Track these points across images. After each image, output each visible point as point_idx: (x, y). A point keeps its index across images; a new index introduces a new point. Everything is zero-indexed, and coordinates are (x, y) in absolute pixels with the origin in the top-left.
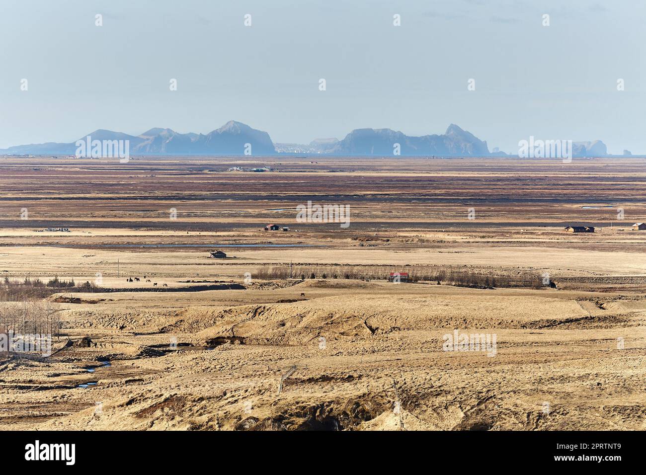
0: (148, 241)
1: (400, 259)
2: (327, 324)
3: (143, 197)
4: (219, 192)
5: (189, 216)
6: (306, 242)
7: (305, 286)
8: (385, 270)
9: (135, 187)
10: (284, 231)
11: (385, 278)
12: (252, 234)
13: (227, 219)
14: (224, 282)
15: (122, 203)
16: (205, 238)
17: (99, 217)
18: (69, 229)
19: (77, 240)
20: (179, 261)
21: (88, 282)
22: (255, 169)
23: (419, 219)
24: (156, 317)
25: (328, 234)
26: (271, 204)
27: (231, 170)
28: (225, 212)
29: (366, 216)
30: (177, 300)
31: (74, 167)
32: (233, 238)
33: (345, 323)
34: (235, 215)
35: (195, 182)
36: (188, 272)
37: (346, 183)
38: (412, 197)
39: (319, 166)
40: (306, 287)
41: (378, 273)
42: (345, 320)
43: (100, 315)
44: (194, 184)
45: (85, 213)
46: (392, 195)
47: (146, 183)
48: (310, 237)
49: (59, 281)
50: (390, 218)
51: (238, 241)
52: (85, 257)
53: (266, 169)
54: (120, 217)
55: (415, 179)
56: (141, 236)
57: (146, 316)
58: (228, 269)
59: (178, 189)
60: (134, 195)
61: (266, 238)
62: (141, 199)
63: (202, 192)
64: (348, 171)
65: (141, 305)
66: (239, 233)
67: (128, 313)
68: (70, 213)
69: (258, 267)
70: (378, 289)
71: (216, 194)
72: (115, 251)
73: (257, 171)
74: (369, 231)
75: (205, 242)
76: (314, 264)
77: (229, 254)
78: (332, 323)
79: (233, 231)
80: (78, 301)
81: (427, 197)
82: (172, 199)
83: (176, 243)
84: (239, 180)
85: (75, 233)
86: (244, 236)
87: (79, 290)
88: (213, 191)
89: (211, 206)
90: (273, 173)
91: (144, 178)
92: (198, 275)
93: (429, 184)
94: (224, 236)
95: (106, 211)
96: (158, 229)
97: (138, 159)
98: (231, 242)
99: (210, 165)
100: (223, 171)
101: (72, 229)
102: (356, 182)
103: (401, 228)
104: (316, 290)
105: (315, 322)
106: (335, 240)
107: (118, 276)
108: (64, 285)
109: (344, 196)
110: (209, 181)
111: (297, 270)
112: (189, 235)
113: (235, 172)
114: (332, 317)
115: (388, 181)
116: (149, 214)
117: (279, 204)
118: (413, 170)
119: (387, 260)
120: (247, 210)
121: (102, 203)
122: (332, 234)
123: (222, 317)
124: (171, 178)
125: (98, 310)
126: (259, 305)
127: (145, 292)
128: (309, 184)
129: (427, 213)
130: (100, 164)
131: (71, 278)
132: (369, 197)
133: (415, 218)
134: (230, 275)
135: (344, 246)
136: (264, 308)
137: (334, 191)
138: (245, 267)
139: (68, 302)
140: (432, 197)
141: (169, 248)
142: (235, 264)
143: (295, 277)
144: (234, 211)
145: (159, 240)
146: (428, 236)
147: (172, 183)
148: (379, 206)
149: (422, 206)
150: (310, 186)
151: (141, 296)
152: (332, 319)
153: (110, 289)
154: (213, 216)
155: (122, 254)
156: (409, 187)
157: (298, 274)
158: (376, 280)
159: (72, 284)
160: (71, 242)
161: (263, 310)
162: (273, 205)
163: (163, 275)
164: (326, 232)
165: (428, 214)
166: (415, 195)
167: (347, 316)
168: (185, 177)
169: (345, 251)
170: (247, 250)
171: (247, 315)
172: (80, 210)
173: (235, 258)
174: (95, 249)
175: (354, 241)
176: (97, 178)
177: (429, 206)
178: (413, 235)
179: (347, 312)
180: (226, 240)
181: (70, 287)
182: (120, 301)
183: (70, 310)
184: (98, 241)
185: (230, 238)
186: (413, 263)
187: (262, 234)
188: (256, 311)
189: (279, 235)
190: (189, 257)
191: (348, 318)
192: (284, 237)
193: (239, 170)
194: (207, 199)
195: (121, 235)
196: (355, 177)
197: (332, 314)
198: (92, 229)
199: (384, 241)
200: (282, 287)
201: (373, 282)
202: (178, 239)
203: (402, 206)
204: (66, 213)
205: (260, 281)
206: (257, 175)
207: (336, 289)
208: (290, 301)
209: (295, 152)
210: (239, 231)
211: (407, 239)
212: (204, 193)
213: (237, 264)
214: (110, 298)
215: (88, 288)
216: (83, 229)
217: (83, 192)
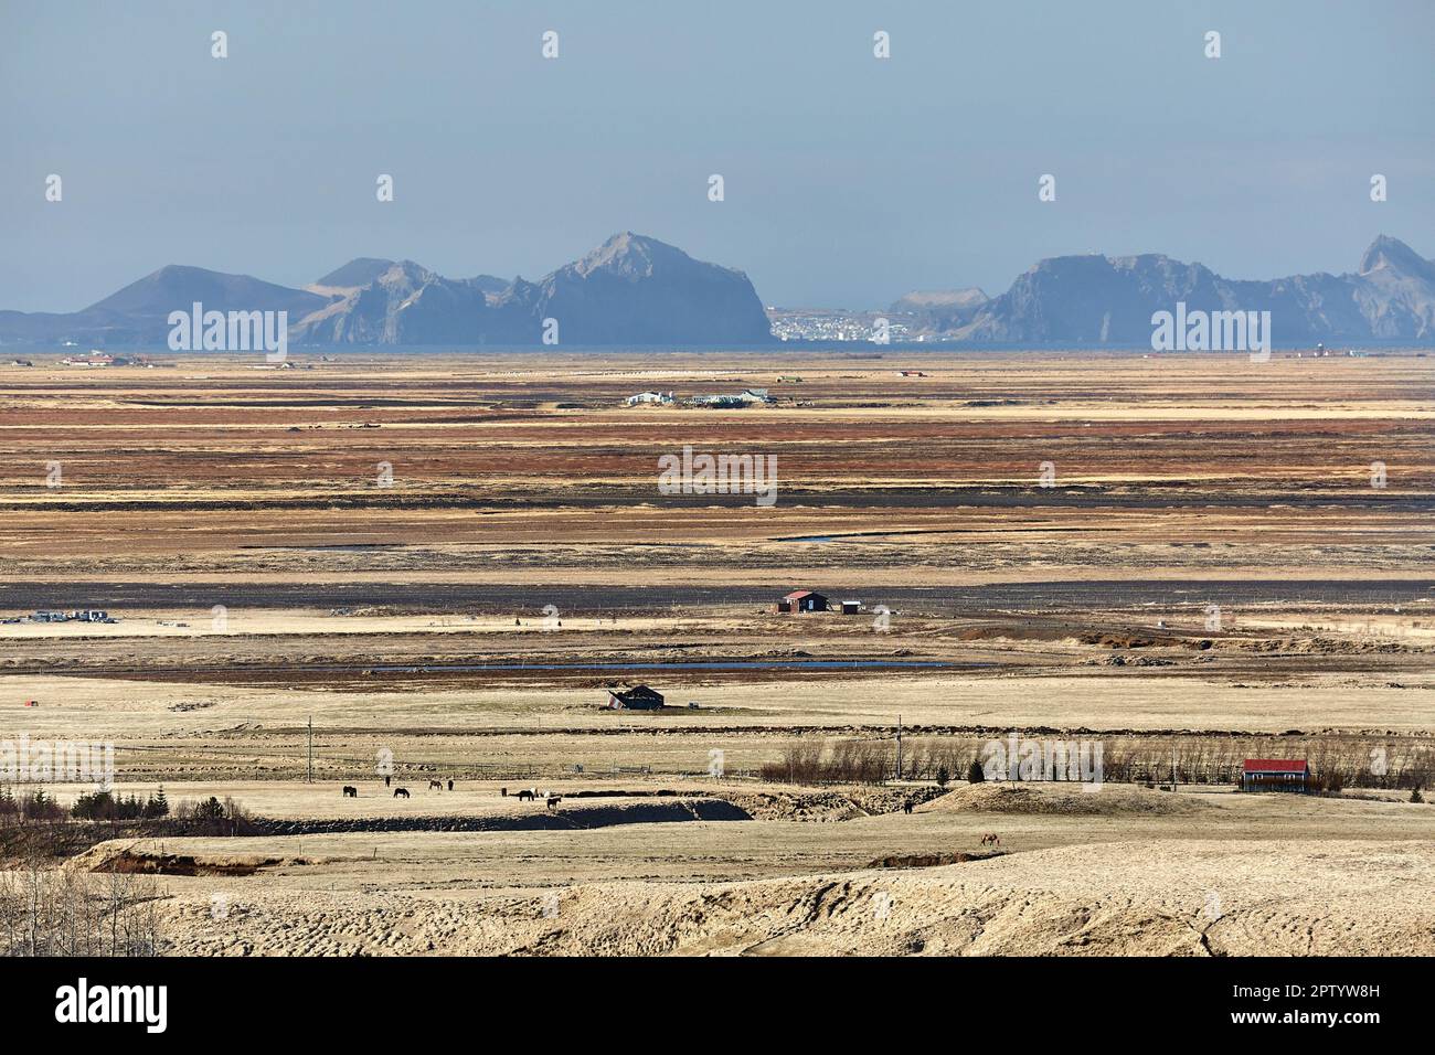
0: (386, 651)
1: (1262, 710)
2: (1068, 944)
3: (349, 497)
4: (603, 481)
5: (513, 562)
6: (924, 651)
7: (956, 806)
8: (1224, 748)
9: (313, 466)
10: (846, 613)
11: (1225, 779)
12: (734, 624)
13: (643, 573)
14: (673, 794)
15: (278, 522)
16: (579, 640)
17: (206, 570)
18: (111, 614)
19: (142, 655)
20: (505, 721)
21: (214, 799)
22: (715, 399)
23: (1304, 568)
24: (471, 922)
25: (998, 623)
26: (786, 519)
27: (634, 404)
28: (637, 549)
29: (1120, 560)
30: (527, 859)
31: (95, 396)
32: (675, 640)
33: (1131, 941)
34: (671, 559)
35: (516, 444)
36: (545, 759)
37: (1032, 446)
38: (1269, 492)
39: (929, 386)
40: (958, 812)
41: (1199, 759)
42: (1132, 930)
43: (276, 915)
44: (514, 454)
45: (157, 555)
46: (1197, 484)
47: (351, 449)
48: (935, 634)
49: (114, 796)
50: (1203, 565)
51: (692, 650)
52: (179, 713)
53: (754, 399)
54: (278, 570)
55: (1272, 428)
56: (360, 635)
57: (437, 917)
58: (679, 747)
59: (462, 472)
60: (318, 493)
61: (785, 639)
62: (342, 506)
63: (548, 481)
64: (1032, 404)
65: (404, 877)
66: (693, 621)
67: (373, 906)
68: (104, 557)
69: (779, 738)
70: (1210, 817)
71: (594, 485)
72: (275, 687)
73: (724, 405)
74: (1135, 613)
75: (581, 655)
76: (969, 730)
77: (672, 694)
78: (1086, 942)
79: (670, 614)
80: (186, 866)
81: (1320, 492)
82: (447, 506)
83: (484, 658)
84: (666, 438)
85: (132, 626)
86: (709, 632)
87: (183, 828)
88: (583, 477)
89: (584, 526)
90: (780, 411)
91: (339, 433)
92: (580, 769)
93: (1321, 446)
94: (642, 632)
95: (228, 547)
96: (414, 609)
97: (310, 367)
98: (669, 653)
99: (560, 385)
100: (605, 407)
101: (120, 613)
102: (1065, 440)
103: (1249, 599)
104: (997, 821)
105: (1027, 939)
106: (1023, 645)
107: (309, 776)
108: (130, 810)
109: (1034, 489)
110: (565, 443)
111: (919, 749)
112: (519, 628)
113: (648, 411)
114: (1085, 921)
115: (1176, 437)
116: (378, 557)
117: (814, 519)
118: (1256, 397)
119: (1215, 713)
120: (707, 542)
121: (208, 523)
122: (1009, 623)
123: (699, 918)
124: (435, 433)
125: (270, 899)
126: (825, 877)
127: (412, 834)
128: (908, 450)
129: (1332, 547)
130: (184, 387)
131: (156, 785)
132: (1121, 492)
133: (1290, 564)
134: (690, 769)
135: (1058, 666)
136: (847, 887)
137: (996, 472)
138: (733, 741)
139: (151, 871)
140: (1339, 493)
141: (459, 674)
142: (696, 730)
143: (914, 774)
144: (666, 544)
145: (422, 647)
146: (1344, 628)
147: (439, 450)
148: (1161, 522)
149: (1308, 523)
150: (911, 456)
151: (400, 845)
152: (1086, 928)
153: (289, 824)
154: (598, 564)
155: (304, 697)
156: (1255, 456)
157: (923, 764)
158: (1191, 787)
159: (158, 808)
160: (121, 658)
161: (842, 895)
162: (793, 524)
163: (459, 770)
164: (990, 616)
165: (1334, 551)
166: (1278, 484)
167: (1139, 918)
168: (480, 430)
169: (1067, 680)
170: (727, 679)
171: (790, 911)
172: (138, 546)
173: (694, 709)
174: (206, 680)
175: (1088, 647)
176: (180, 434)
177: (1334, 523)
178: (1291, 625)
179: (1137, 902)
180: (649, 647)
181: (152, 817)
182: (333, 865)
183: (172, 901)
184: (212, 654)
185: (665, 640)
186: (1311, 724)
187: (769, 626)
188: (819, 899)
189: (829, 627)
190: (537, 707)
191: (1141, 923)
192: (848, 635)
193: (660, 404)
194: (569, 503)
195: (288, 631)
196: (1061, 423)
197: (1085, 910)
198: (187, 611)
199: (1193, 646)
200: (872, 812)
201: (1185, 791)
202: (488, 643)
203: (1237, 523)
204: (93, 558)
205: (794, 788)
206: (725, 419)
207: (1067, 819)
208: (917, 862)
209: (841, 337)
210: (691, 616)
211: (1273, 640)
212: (554, 483)
213: (704, 730)
214: (296, 855)
215: (214, 820)
216: (159, 614)
217: (142, 482)
